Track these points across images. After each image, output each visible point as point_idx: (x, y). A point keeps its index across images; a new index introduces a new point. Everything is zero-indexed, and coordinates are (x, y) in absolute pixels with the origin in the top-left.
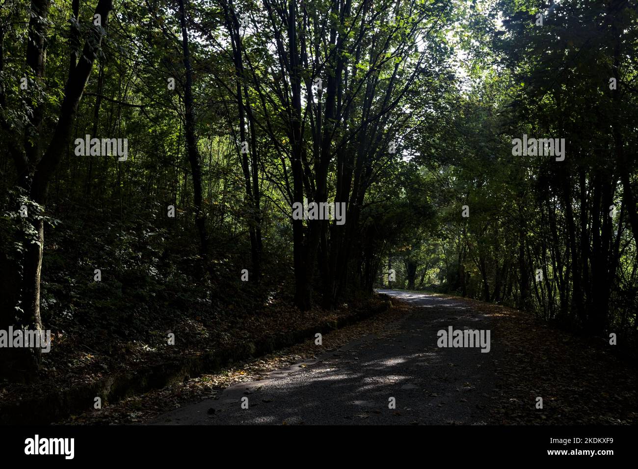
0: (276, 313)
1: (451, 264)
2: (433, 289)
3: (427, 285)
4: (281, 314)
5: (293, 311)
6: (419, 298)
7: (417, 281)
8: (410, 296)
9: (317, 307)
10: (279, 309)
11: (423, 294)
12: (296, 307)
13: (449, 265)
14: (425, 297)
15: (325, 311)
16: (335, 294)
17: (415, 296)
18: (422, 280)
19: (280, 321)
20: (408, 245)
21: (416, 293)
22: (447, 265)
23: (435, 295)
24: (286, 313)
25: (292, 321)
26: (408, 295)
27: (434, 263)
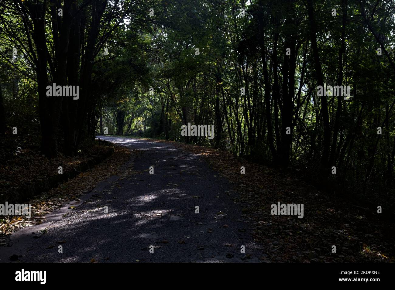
0: (27, 162)
1: (155, 113)
2: (140, 134)
3: (134, 131)
4: (31, 162)
5: (42, 159)
6: (132, 142)
7: (126, 128)
8: (124, 141)
9: (61, 154)
10: (28, 158)
11: (133, 139)
12: (43, 155)
13: (154, 114)
14: (137, 141)
15: (68, 158)
16: (76, 143)
17: (128, 141)
18: (130, 127)
19: (31, 168)
20: (126, 98)
21: (127, 138)
22: (152, 113)
23: (144, 139)
24: (36, 161)
25: (43, 168)
26: (122, 140)
27: (139, 113)
